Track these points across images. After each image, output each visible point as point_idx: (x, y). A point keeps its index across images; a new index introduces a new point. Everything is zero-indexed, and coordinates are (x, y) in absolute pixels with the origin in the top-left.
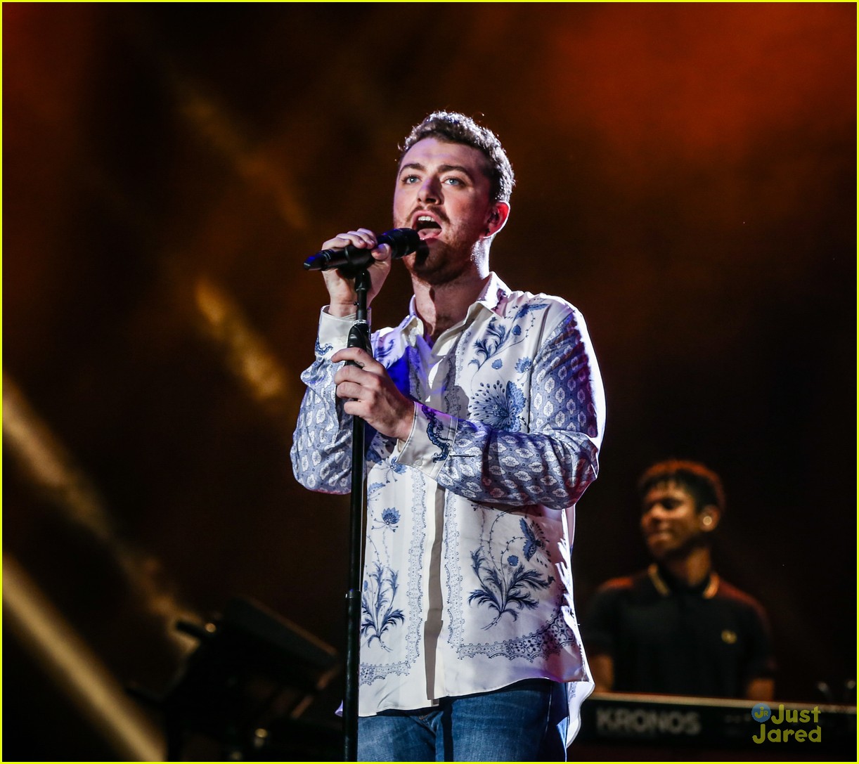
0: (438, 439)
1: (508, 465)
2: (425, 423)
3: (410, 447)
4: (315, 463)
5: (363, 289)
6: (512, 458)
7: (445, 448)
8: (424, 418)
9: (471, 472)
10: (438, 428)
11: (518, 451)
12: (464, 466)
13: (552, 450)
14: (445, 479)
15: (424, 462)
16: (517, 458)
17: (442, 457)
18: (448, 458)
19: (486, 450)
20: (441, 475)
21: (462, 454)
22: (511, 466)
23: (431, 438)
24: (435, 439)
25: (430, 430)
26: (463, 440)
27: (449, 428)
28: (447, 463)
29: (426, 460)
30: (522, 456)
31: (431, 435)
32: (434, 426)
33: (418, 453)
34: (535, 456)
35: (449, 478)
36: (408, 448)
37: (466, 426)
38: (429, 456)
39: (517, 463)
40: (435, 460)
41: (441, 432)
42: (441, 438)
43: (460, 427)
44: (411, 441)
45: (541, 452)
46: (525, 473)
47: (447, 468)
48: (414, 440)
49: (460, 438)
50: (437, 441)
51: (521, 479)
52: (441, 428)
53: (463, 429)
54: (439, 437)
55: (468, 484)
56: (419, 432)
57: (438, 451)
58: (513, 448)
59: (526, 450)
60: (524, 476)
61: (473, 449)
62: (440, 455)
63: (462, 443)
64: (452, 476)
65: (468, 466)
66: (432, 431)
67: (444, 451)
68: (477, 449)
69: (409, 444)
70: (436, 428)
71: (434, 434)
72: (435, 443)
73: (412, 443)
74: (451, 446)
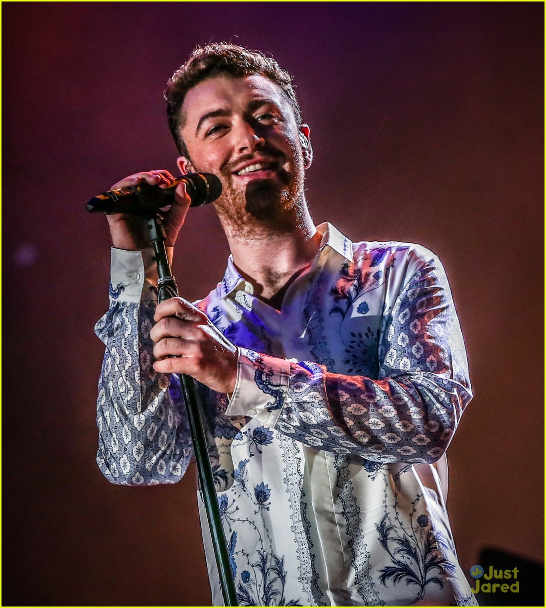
0: (269, 386)
2: (252, 371)
3: (238, 399)
9: (313, 419)
10: (267, 374)
12: (304, 414)
14: (285, 427)
15: (258, 412)
17: (277, 406)
20: (279, 423)
21: (300, 400)
23: (261, 386)
24: (265, 387)
26: (298, 383)
27: (281, 373)
28: (284, 411)
30: (369, 401)
31: (260, 384)
32: (262, 373)
33: (249, 405)
35: (289, 426)
36: (235, 401)
40: (269, 410)
41: (271, 378)
42: (272, 385)
44: (238, 393)
47: (285, 416)
48: (242, 391)
49: (294, 381)
50: (268, 388)
54: (270, 384)
55: (312, 430)
56: (245, 381)
57: (272, 400)
58: (357, 394)
59: (371, 394)
61: (311, 394)
62: (274, 404)
63: (298, 387)
64: (292, 424)
65: (308, 414)
66: (260, 378)
67: (278, 399)
68: (315, 393)
69: (237, 397)
70: (265, 374)
71: (264, 381)
72: (267, 392)
73: (240, 395)
74: (286, 393)
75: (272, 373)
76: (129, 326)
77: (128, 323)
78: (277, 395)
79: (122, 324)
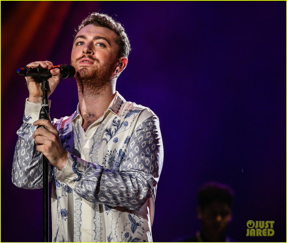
0: (77, 171)
1: (109, 186)
2: (72, 163)
3: (63, 173)
4: (21, 176)
5: (46, 89)
6: (111, 183)
7: (80, 175)
8: (71, 160)
9: (91, 189)
10: (78, 166)
11: (113, 179)
12: (88, 186)
13: (130, 180)
14: (78, 190)
15: (69, 181)
16: (113, 182)
17: (78, 180)
18: (81, 181)
19: (99, 179)
20: (77, 188)
21: (88, 180)
22: (110, 186)
23: (74, 170)
24: (76, 171)
25: (74, 166)
26: (89, 172)
27: (83, 166)
28: (80, 183)
29: (70, 180)
30: (115, 182)
31: (74, 169)
32: (76, 165)
33: (67, 176)
34: (122, 183)
35: (80, 190)
36: (62, 174)
37: (91, 166)
38: (72, 178)
39: (113, 185)
40: (74, 180)
41: (79, 168)
42: (79, 171)
43: (88, 166)
44: (64, 170)
45: (125, 181)
46: (117, 191)
47: (80, 185)
48: (65, 170)
49: (88, 171)
50: (77, 172)
51: (115, 193)
52: (79, 165)
53: (89, 168)
54: (78, 170)
55: (89, 194)
56: (68, 166)
57: (77, 177)
58: (111, 178)
59: (117, 179)
60: (116, 192)
61: (94, 178)
62: (77, 179)
63: (88, 174)
64: (82, 190)
65: (90, 186)
66: (75, 167)
67: (79, 177)
68: (95, 178)
69: (63, 172)
70: (77, 165)
71: (76, 168)
72: (76, 173)
73: (64, 172)
74: (83, 175)
75: (80, 165)
76: (32, 133)
77: (31, 132)
78: (79, 175)
79: (29, 132)
